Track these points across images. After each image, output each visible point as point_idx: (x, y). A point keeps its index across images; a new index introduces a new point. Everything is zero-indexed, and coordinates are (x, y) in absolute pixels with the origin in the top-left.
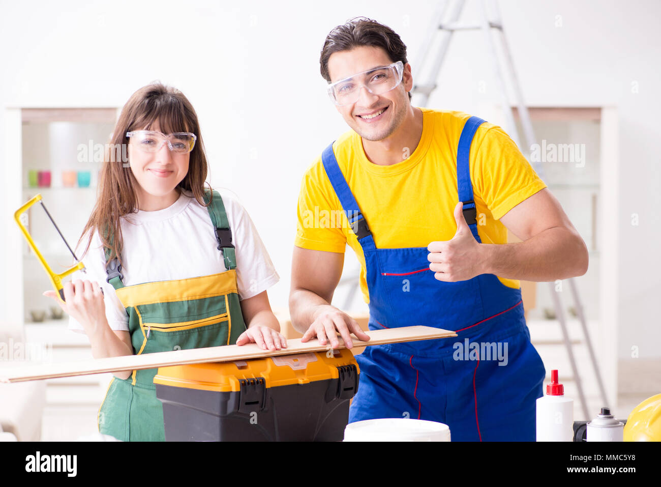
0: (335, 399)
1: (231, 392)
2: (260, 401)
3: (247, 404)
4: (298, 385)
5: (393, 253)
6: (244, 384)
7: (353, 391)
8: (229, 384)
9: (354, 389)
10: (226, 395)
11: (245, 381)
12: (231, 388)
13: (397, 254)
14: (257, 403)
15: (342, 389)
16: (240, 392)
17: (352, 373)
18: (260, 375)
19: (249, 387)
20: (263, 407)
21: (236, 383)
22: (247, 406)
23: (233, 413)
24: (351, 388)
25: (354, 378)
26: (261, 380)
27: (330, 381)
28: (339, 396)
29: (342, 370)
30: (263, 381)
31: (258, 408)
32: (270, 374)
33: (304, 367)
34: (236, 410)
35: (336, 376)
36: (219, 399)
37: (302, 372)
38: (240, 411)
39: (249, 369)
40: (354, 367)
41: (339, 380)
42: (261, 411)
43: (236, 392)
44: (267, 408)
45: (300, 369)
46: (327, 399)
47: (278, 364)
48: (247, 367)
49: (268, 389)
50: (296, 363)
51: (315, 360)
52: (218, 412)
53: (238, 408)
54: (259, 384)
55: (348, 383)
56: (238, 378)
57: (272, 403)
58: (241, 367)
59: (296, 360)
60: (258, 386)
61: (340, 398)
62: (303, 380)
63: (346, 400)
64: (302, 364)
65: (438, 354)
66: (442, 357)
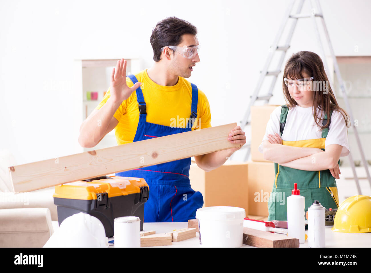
0: (138, 203)
1: (93, 200)
2: (106, 203)
3: (100, 205)
4: (123, 196)
5: (153, 126)
6: (99, 196)
7: (146, 199)
8: (91, 195)
10: (90, 201)
12: (92, 198)
13: (155, 127)
14: (104, 205)
15: (142, 197)
16: (97, 200)
17: (146, 190)
18: (105, 191)
19: (101, 197)
20: (107, 207)
21: (95, 195)
23: (94, 210)
24: (146, 197)
25: (147, 193)
26: (106, 194)
27: (137, 194)
28: (141, 201)
29: (142, 189)
30: (107, 194)
31: (105, 207)
32: (110, 191)
33: (125, 187)
34: (95, 209)
35: (139, 191)
36: (86, 204)
37: (124, 190)
38: (97, 209)
39: (100, 188)
40: (147, 187)
41: (141, 193)
42: (106, 209)
43: (95, 200)
44: (109, 207)
45: (123, 188)
46: (135, 202)
47: (113, 186)
48: (99, 188)
49: (110, 198)
50: (121, 186)
51: (130, 184)
52: (86, 210)
53: (96, 207)
54: (105, 196)
55: (145, 195)
56: (96, 193)
57: (111, 205)
58: (97, 188)
59: (121, 184)
60: (105, 197)
61: (141, 202)
62: (125, 194)
63: (144, 203)
64: (124, 186)
65: (158, 183)
66: (160, 185)
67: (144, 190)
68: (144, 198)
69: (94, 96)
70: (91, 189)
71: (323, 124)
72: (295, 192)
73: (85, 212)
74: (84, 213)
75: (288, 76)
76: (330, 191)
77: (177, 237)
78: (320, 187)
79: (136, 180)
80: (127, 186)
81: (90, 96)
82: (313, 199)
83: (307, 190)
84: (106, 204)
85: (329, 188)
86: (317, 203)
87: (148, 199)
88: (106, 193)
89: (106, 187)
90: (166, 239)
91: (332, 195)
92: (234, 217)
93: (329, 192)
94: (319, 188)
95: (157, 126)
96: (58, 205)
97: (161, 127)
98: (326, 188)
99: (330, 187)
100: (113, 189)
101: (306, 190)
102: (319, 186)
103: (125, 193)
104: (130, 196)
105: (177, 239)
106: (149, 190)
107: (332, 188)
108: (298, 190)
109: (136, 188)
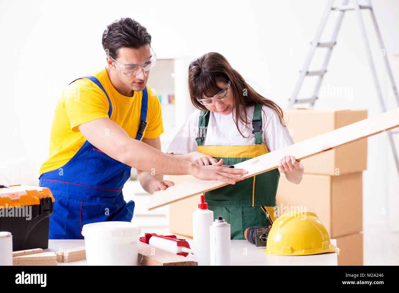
0: (38, 216)
7: (49, 211)
15: (42, 210)
17: (49, 201)
25: (50, 204)
27: (34, 206)
29: (42, 200)
33: (18, 198)
35: (38, 203)
37: (17, 201)
40: (51, 198)
41: (40, 205)
45: (15, 199)
50: (13, 196)
51: (26, 194)
55: (46, 207)
59: (13, 194)
63: (45, 216)
65: (99, 200)
66: (101, 203)
67: (45, 202)
68: (44, 211)
71: (254, 128)
76: (266, 211)
77: (68, 256)
80: (22, 197)
82: (243, 219)
85: (265, 207)
86: (220, 219)
90: (49, 259)
91: (268, 216)
92: (122, 235)
93: (264, 212)
94: (252, 207)
98: (261, 207)
99: (266, 206)
105: (68, 259)
106: (53, 202)
107: (269, 207)
108: (205, 203)
109: (34, 199)
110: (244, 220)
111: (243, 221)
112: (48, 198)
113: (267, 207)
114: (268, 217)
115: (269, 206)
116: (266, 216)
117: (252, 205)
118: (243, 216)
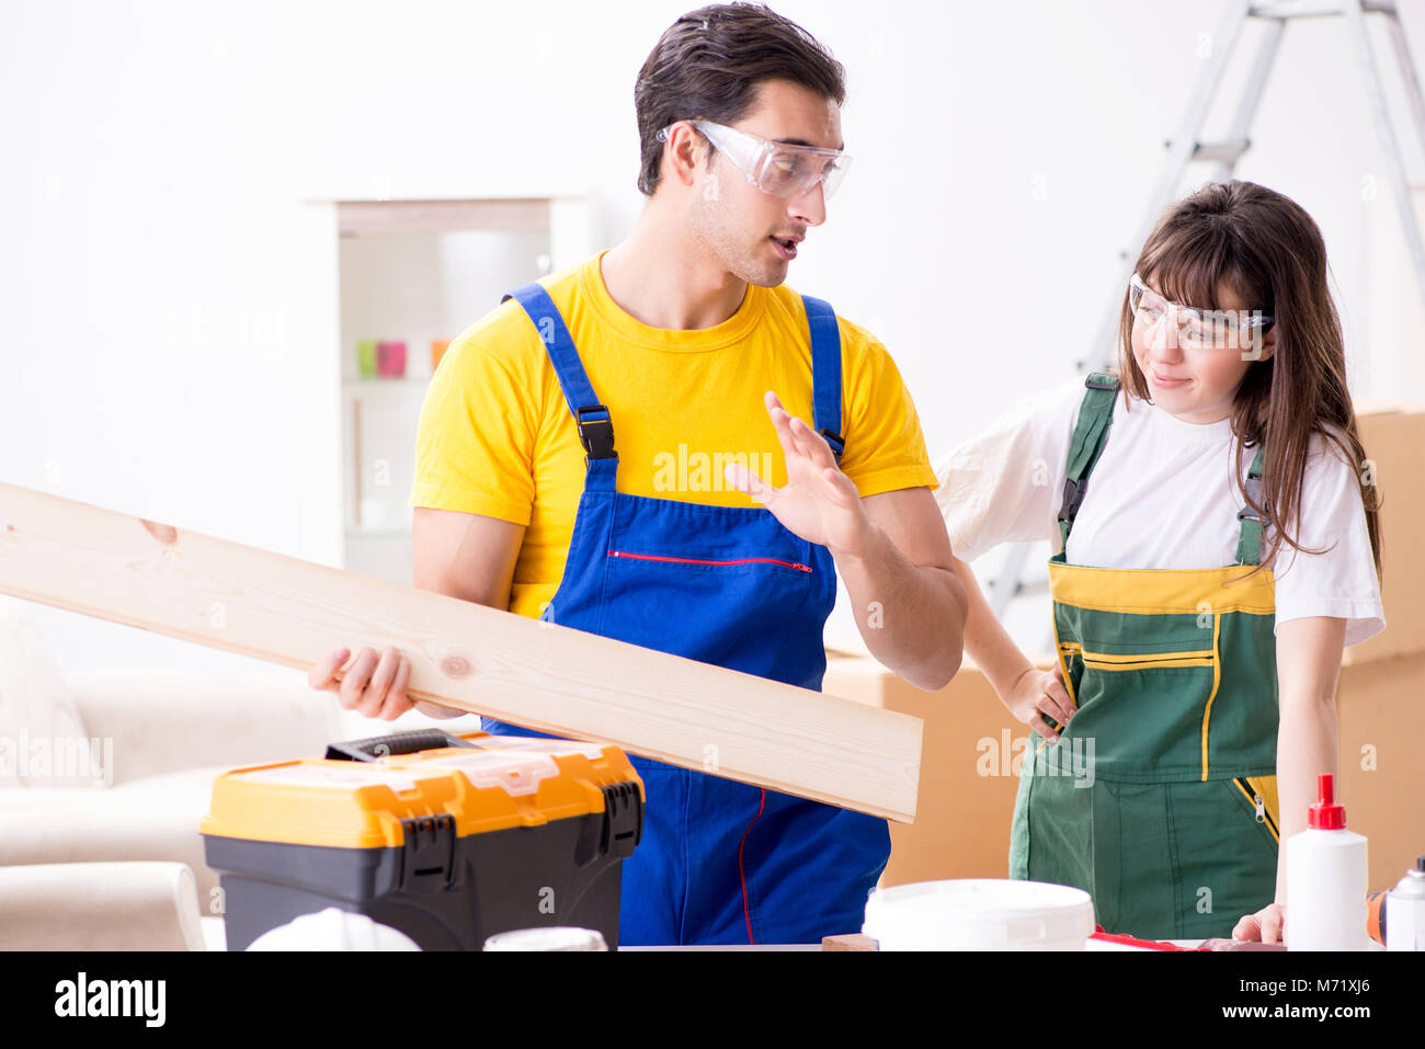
0: (596, 858)
1: (385, 848)
2: (445, 864)
3: (419, 873)
4: (524, 829)
6: (413, 830)
7: (633, 840)
8: (378, 827)
9: (635, 834)
10: (374, 855)
11: (413, 824)
12: (384, 839)
14: (438, 870)
15: (613, 832)
16: (403, 848)
17: (631, 797)
18: (444, 810)
19: (424, 837)
20: (452, 880)
21: (395, 827)
22: (419, 878)
23: (387, 895)
24: (630, 834)
25: (635, 812)
26: (446, 821)
27: (587, 819)
28: (606, 852)
29: (611, 795)
30: (452, 821)
31: (440, 881)
32: (465, 807)
33: (533, 789)
34: (396, 889)
35: (598, 807)
36: (356, 865)
37: (530, 800)
38: (403, 890)
39: (419, 796)
40: (635, 787)
41: (606, 816)
42: (447, 889)
43: (396, 849)
44: (461, 881)
45: (524, 793)
46: (582, 857)
47: (480, 783)
48: (414, 791)
49: (462, 839)
50: (516, 781)
51: (556, 772)
52: (354, 893)
53: (401, 884)
54: (443, 830)
55: (623, 821)
56: (398, 816)
57: (470, 870)
58: (403, 793)
59: (515, 775)
60: (442, 835)
61: (607, 855)
62: (534, 818)
63: (618, 860)
64: (528, 784)
67: (619, 800)
68: (619, 837)
69: (390, 361)
70: (375, 799)
72: (1324, 813)
73: (350, 906)
74: (346, 910)
75: (1153, 279)
76: (1252, 794)
78: (1205, 777)
79: (584, 753)
80: (545, 784)
81: (371, 360)
82: (1172, 827)
83: (1151, 787)
84: (446, 869)
85: (1249, 780)
87: (637, 843)
88: (445, 817)
89: (443, 788)
91: (1260, 811)
93: (1245, 800)
94: (1201, 782)
95: (667, 510)
96: (225, 872)
97: (687, 513)
98: (1235, 781)
99: (1253, 776)
100: (480, 798)
101: (1145, 788)
102: (1201, 772)
103: (533, 816)
104: (556, 827)
106: (643, 799)
107: (1261, 779)
109: (585, 791)
110: (1175, 831)
111: (1172, 835)
112: (628, 788)
113: (1256, 779)
114: (1260, 818)
115: (1263, 775)
116: (1255, 811)
117: (1201, 776)
118: (1169, 815)
